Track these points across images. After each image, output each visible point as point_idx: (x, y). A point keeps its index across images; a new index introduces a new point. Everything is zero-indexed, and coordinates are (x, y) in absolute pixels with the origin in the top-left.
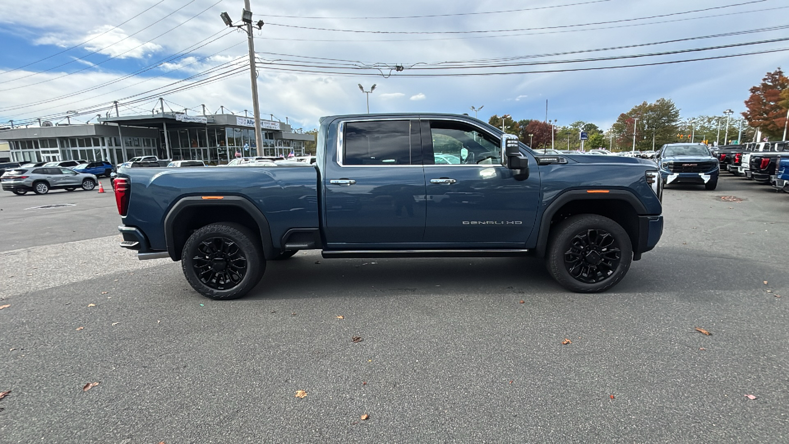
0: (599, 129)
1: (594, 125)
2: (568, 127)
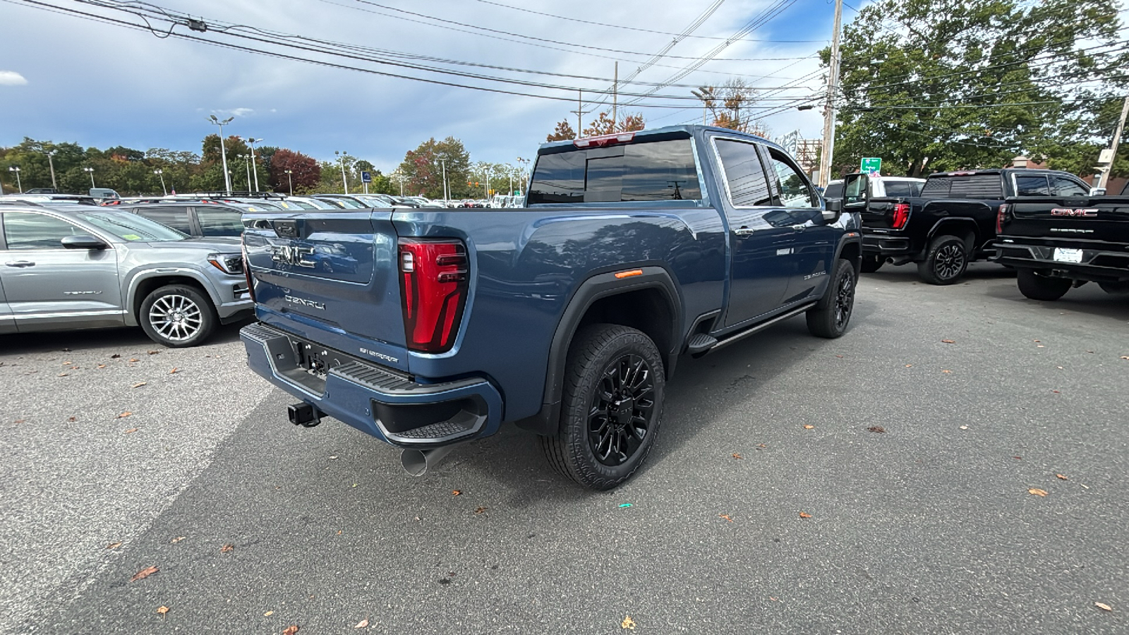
0: (376, 169)
1: (369, 164)
2: (330, 163)
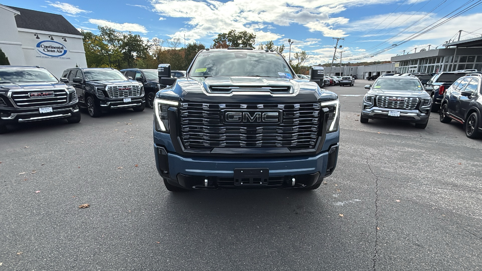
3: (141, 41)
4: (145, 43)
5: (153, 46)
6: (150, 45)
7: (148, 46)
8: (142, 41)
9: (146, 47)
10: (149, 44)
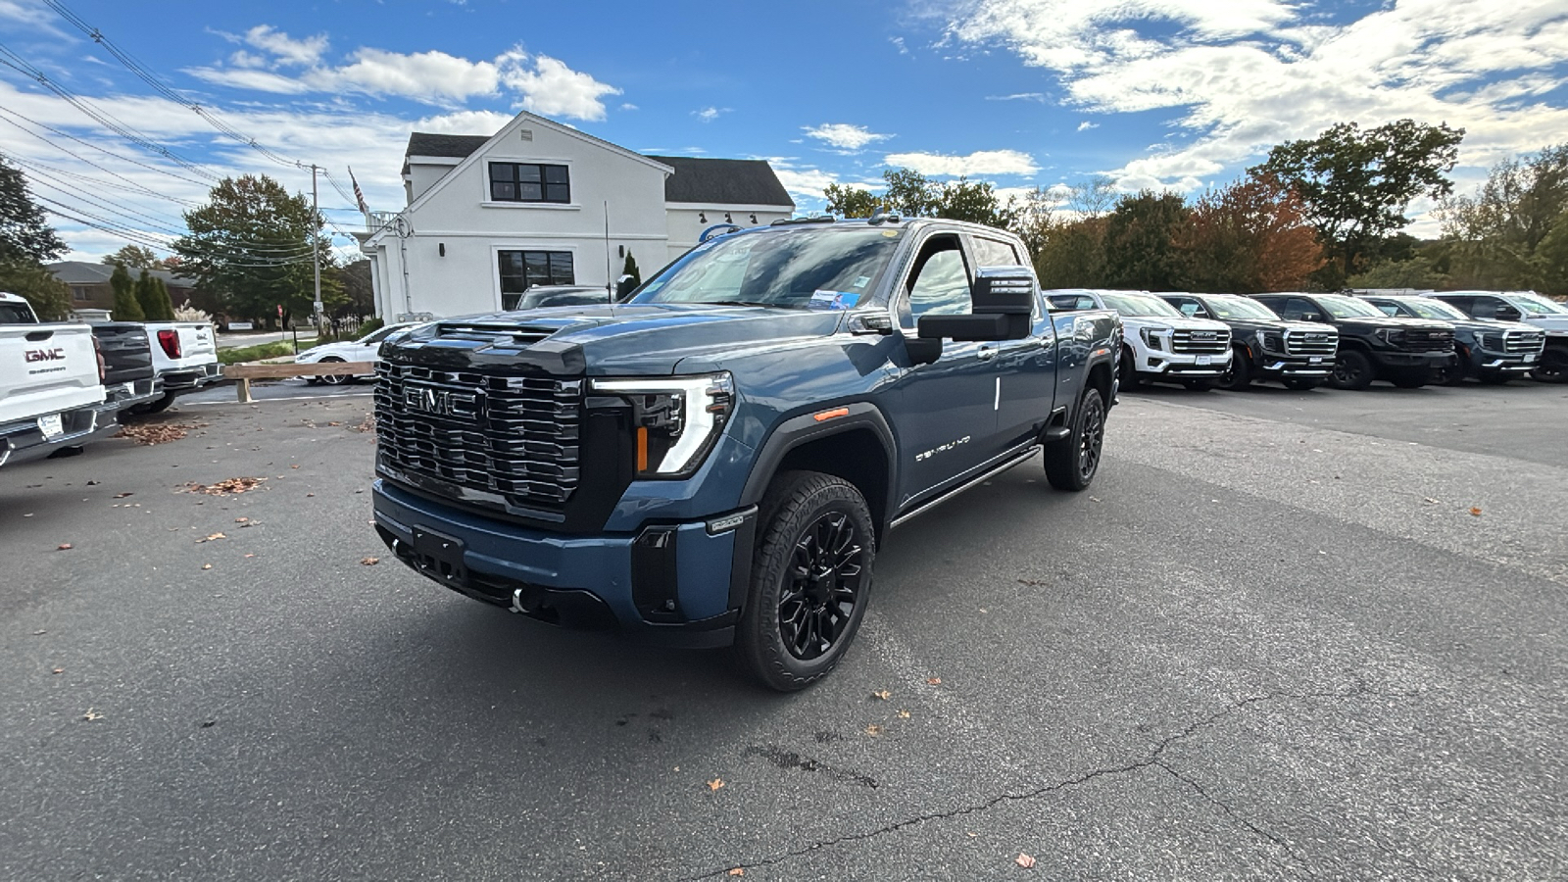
3: (990, 200)
4: (1002, 205)
5: (1025, 212)
6: (1016, 212)
7: (1011, 215)
8: (994, 200)
9: (1004, 218)
10: (1013, 209)
